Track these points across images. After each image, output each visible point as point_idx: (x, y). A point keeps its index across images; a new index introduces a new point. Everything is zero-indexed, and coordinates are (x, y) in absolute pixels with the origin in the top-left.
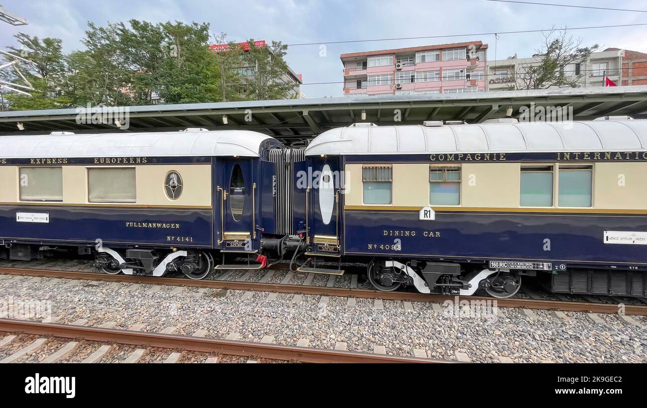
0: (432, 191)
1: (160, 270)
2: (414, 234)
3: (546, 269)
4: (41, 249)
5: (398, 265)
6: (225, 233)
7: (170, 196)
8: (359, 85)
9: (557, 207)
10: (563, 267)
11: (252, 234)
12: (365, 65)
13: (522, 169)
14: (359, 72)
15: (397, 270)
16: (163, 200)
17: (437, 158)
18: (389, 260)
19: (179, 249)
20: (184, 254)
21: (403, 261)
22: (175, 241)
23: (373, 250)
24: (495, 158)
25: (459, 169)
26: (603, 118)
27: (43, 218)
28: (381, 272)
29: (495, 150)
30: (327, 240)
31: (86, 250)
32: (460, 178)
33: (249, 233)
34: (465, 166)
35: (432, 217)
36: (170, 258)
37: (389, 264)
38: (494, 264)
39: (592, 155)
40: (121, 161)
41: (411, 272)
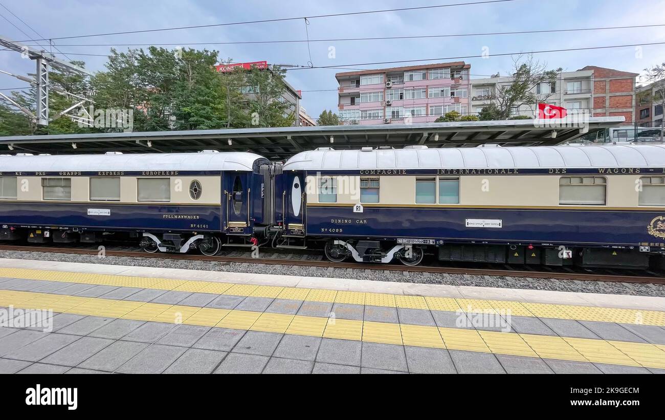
0: (361, 194)
1: (185, 249)
2: (350, 222)
3: (431, 243)
4: (104, 234)
5: (342, 243)
6: (229, 223)
7: (193, 197)
8: (353, 102)
9: (438, 204)
10: (441, 242)
11: (247, 223)
12: (358, 82)
13: (417, 180)
14: (353, 90)
15: (342, 246)
16: (188, 200)
17: (364, 172)
18: (336, 240)
19: (199, 233)
20: (202, 237)
21: (344, 239)
22: (196, 228)
23: (325, 232)
24: (399, 173)
25: (378, 180)
26: (481, 145)
27: (106, 212)
28: (332, 248)
29: (400, 167)
30: (295, 227)
31: (135, 235)
32: (379, 185)
33: (245, 223)
34: (382, 178)
35: (362, 211)
36: (192, 240)
37: (336, 242)
38: (400, 241)
39: (458, 171)
40: (161, 173)
41: (350, 247)
